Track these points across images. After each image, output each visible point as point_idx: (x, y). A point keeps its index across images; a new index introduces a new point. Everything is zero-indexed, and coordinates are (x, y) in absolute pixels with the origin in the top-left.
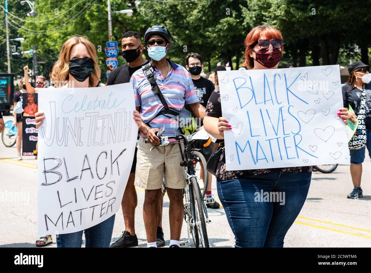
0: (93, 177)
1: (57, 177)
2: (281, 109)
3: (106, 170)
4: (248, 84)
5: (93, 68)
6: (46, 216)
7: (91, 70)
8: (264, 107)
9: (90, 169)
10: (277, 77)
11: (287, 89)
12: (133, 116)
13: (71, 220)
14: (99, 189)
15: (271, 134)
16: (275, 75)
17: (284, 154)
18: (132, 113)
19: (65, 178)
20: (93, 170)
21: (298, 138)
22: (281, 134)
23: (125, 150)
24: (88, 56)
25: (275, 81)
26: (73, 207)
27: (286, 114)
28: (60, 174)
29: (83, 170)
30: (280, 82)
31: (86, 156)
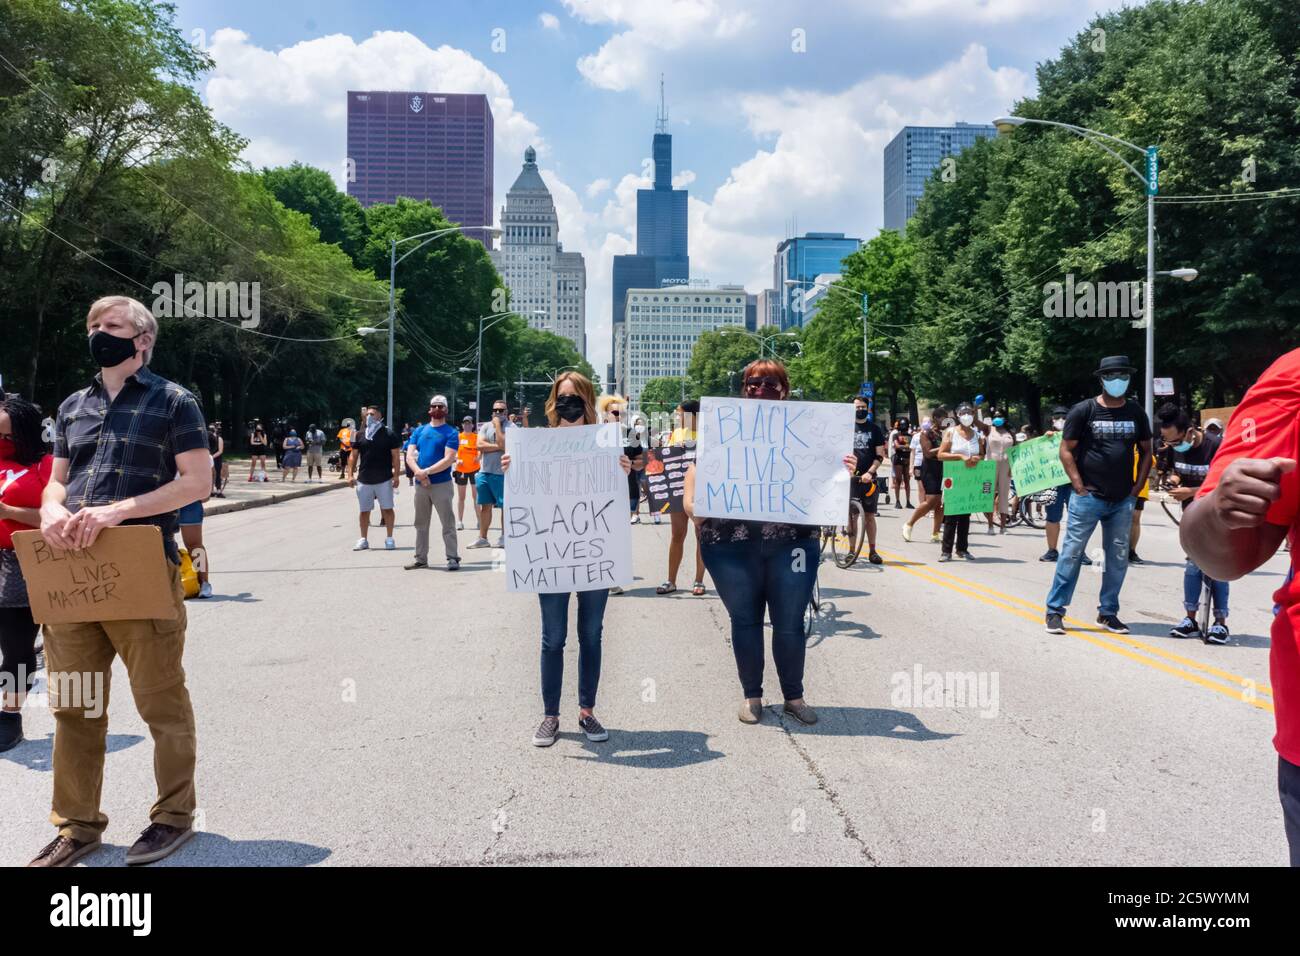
0: (568, 531)
1: (525, 529)
2: (772, 450)
3: (587, 523)
4: (736, 415)
5: (583, 407)
6: (514, 572)
7: (579, 409)
8: (750, 445)
9: (563, 521)
10: (776, 411)
11: (786, 426)
12: (619, 462)
13: (542, 578)
14: (578, 547)
15: (754, 479)
16: (773, 408)
17: (766, 504)
18: (618, 458)
19: (533, 531)
20: (568, 522)
21: (788, 488)
22: (766, 480)
23: (612, 501)
24: (576, 394)
25: (771, 416)
26: (545, 564)
27: (778, 457)
28: (527, 525)
29: (554, 523)
30: (778, 417)
31: (557, 507)
